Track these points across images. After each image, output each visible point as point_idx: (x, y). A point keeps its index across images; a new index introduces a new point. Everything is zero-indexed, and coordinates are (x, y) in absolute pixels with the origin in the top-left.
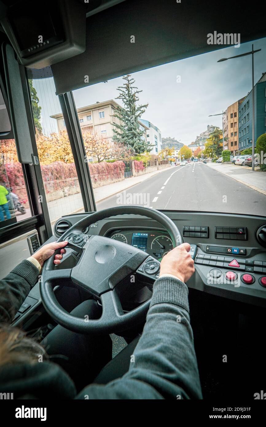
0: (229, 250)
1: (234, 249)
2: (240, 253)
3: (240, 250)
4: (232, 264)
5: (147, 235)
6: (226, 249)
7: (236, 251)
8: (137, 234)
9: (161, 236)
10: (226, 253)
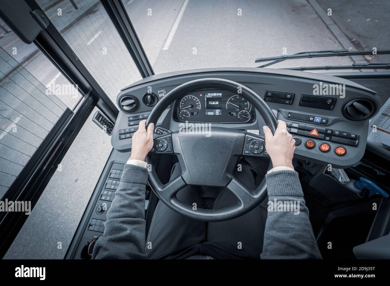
0: (311, 119)
1: (316, 119)
2: (322, 123)
3: (322, 120)
4: (312, 133)
5: (220, 94)
6: (309, 117)
7: (318, 121)
8: (209, 94)
9: (236, 95)
10: (308, 121)
